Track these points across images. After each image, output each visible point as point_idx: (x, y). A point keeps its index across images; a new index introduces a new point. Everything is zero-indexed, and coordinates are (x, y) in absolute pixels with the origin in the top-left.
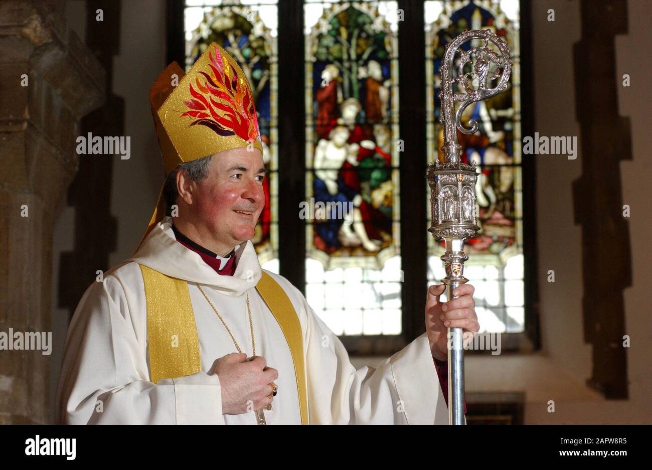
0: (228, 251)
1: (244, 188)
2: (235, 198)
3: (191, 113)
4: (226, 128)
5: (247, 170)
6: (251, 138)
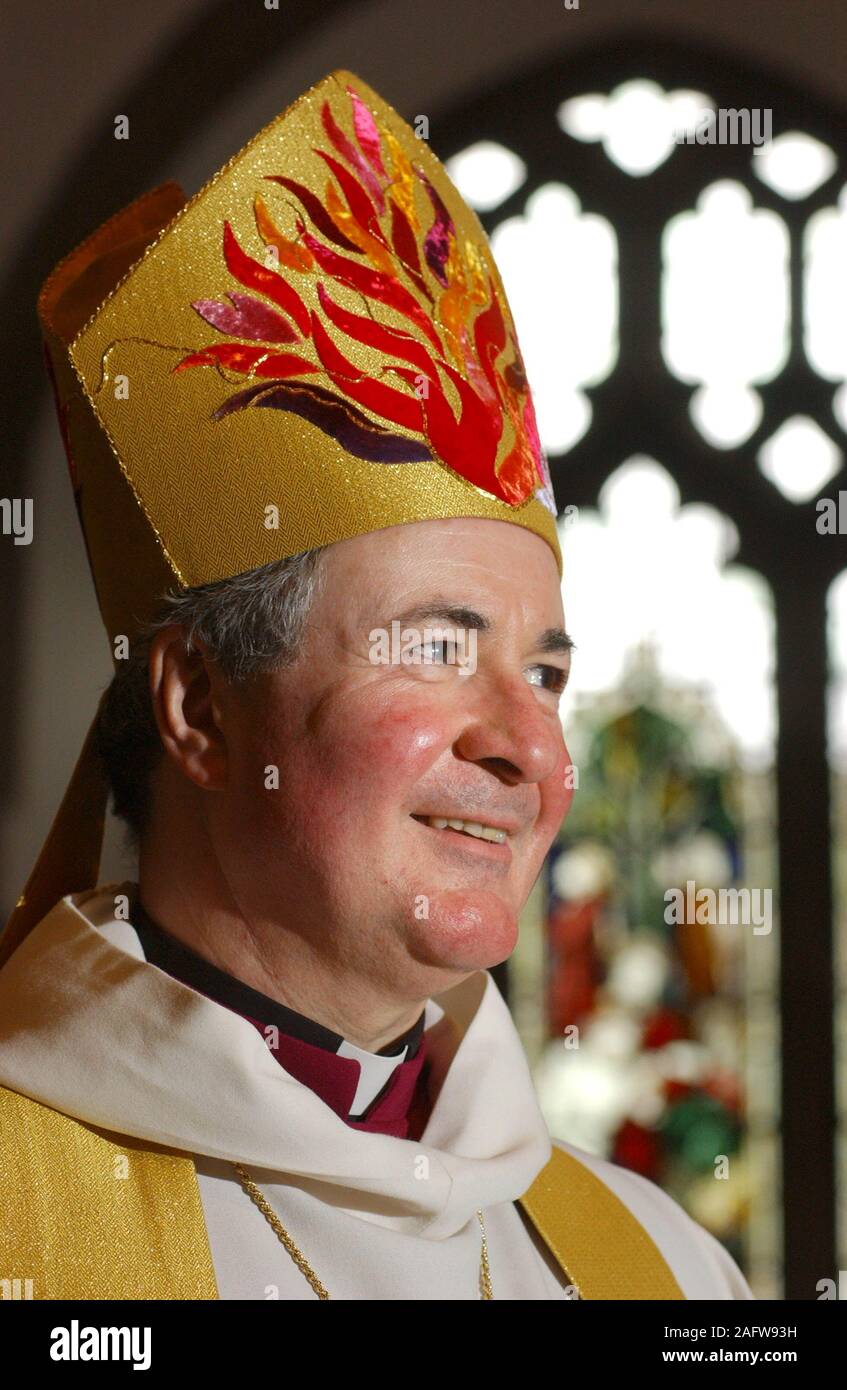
5: (486, 625)
6: (508, 484)
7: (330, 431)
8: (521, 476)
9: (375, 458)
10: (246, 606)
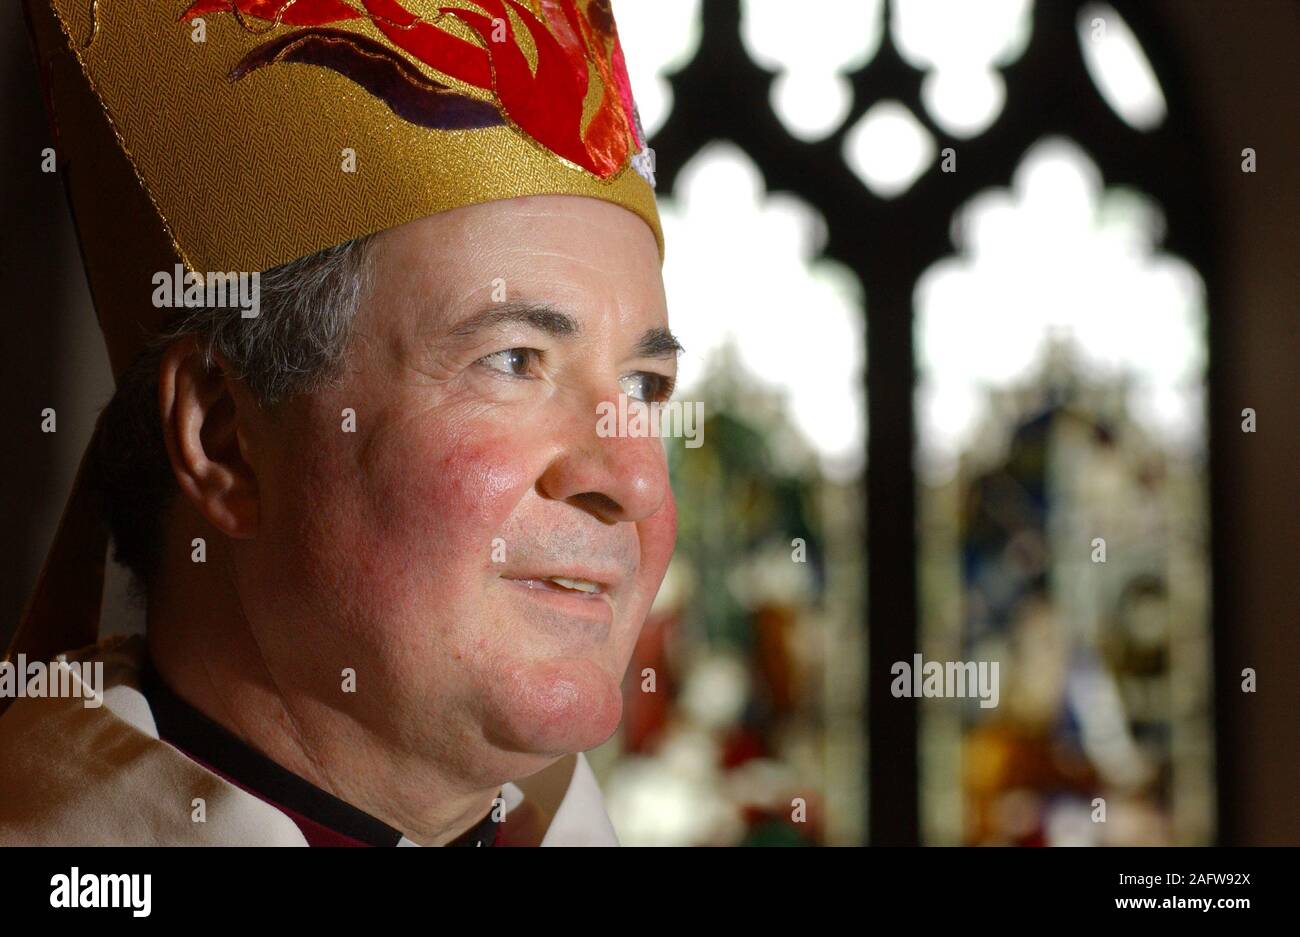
5: (574, 327)
6: (597, 151)
7: (377, 90)
8: (613, 140)
9: (432, 124)
10: (278, 309)
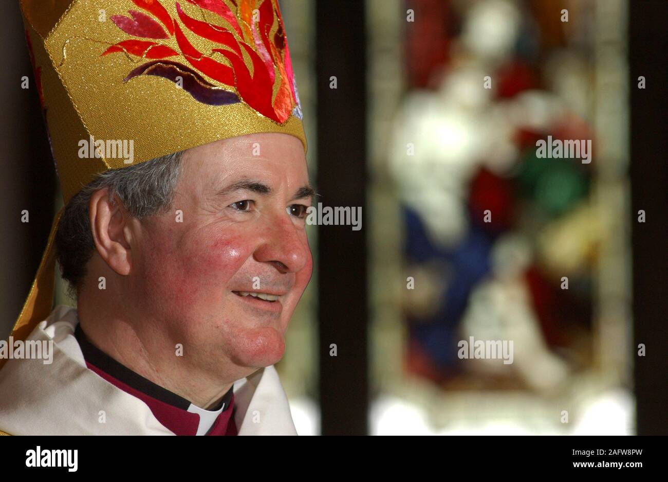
0: (216, 391)
1: (262, 235)
2: (240, 261)
3: (130, 46)
4: (219, 86)
6: (278, 111)
7: (186, 88)
